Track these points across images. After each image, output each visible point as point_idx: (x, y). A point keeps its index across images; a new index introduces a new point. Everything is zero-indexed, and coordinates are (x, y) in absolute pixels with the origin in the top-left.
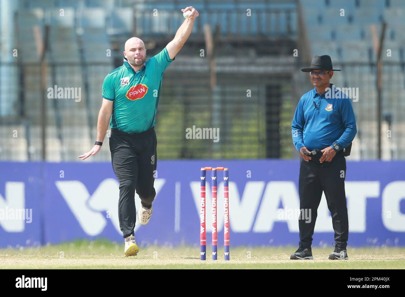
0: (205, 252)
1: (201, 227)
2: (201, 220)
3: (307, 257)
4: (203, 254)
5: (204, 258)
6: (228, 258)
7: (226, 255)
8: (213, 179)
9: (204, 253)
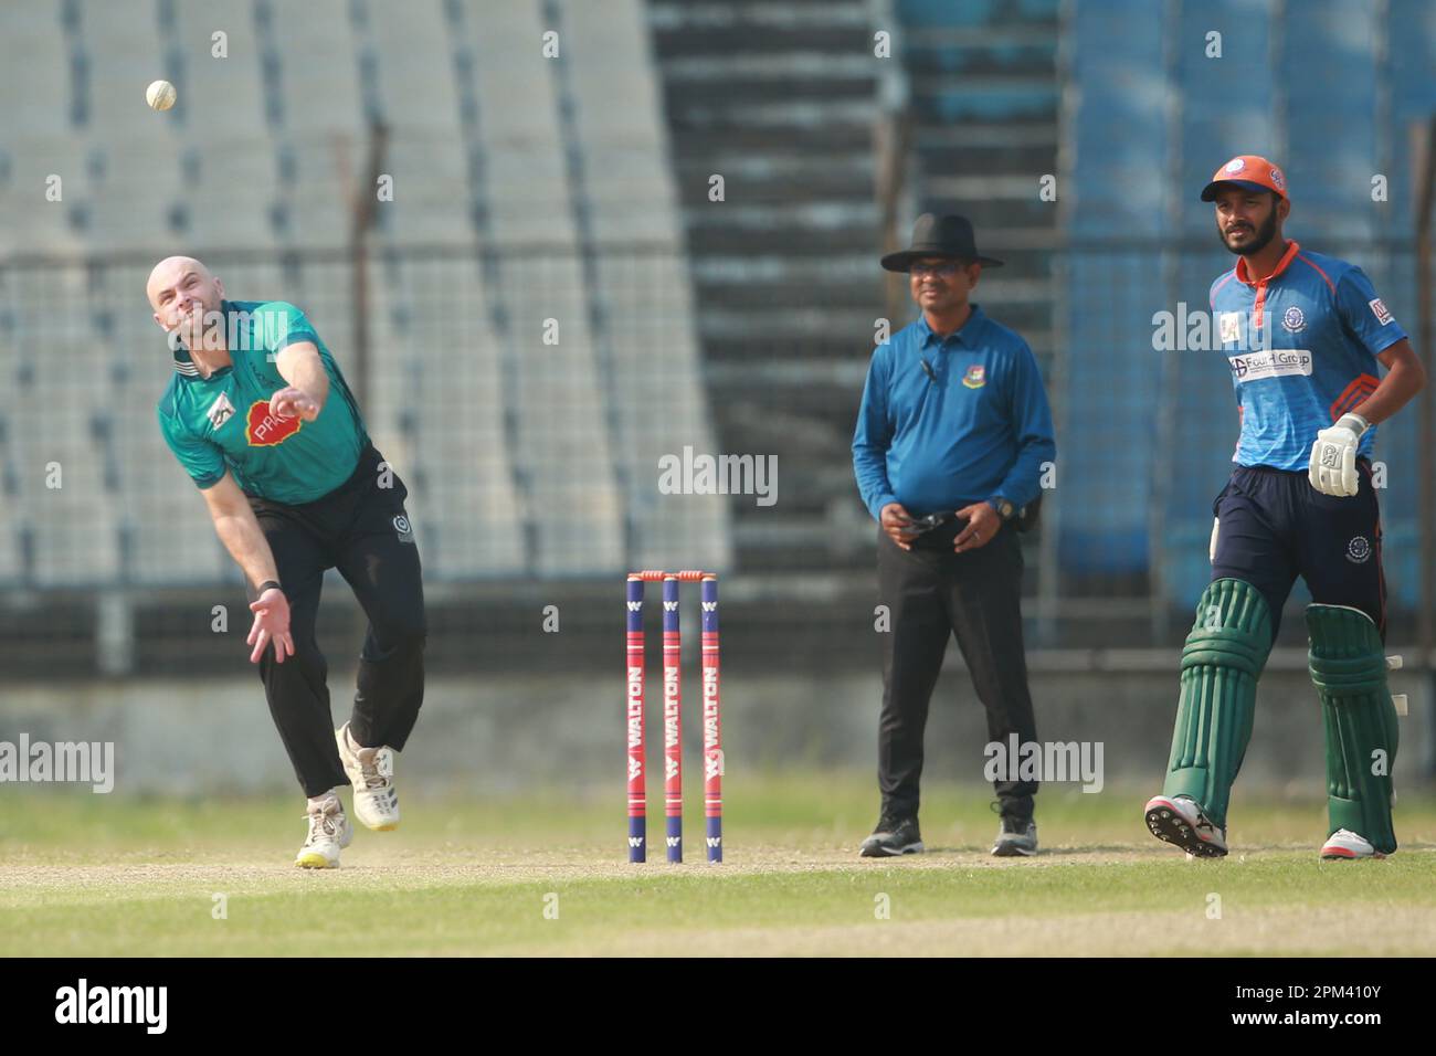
0: (644, 837)
1: (632, 760)
2: (631, 738)
3: (908, 847)
4: (635, 842)
5: (640, 855)
6: (716, 854)
7: (710, 845)
8: (668, 609)
9: (640, 839)
